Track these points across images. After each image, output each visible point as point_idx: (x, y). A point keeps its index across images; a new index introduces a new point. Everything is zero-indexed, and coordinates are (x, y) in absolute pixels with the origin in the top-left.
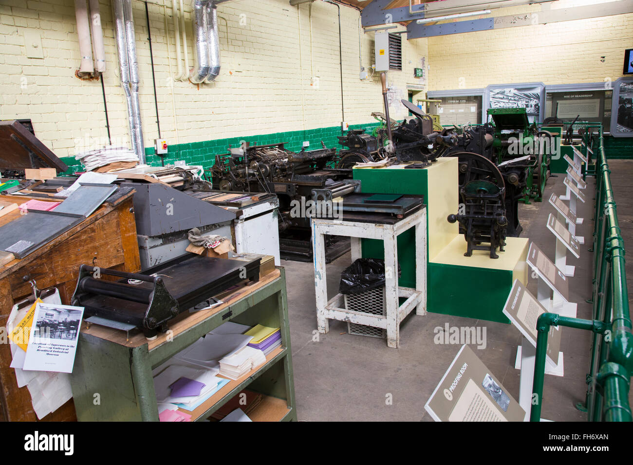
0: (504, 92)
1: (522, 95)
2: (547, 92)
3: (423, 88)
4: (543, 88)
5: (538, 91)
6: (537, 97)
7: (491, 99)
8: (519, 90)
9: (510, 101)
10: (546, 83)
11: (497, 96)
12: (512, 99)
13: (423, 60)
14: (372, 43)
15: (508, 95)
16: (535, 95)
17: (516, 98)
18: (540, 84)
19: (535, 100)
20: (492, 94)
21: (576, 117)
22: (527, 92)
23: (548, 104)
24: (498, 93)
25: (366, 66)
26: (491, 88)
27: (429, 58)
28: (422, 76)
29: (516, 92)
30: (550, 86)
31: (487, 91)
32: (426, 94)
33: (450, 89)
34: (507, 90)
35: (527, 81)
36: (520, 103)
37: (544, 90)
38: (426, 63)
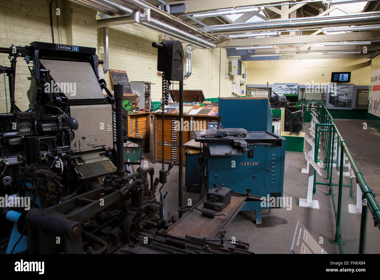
0: (281, 87)
1: (289, 89)
2: (300, 88)
3: (245, 83)
4: (298, 86)
5: (296, 87)
6: (296, 90)
7: (275, 90)
8: (288, 86)
9: (284, 91)
10: (299, 84)
11: (278, 88)
12: (285, 90)
13: (246, 70)
14: (230, 63)
15: (283, 88)
16: (295, 89)
17: (286, 90)
18: (297, 84)
19: (295, 91)
20: (276, 87)
21: (313, 99)
22: (291, 87)
23: (300, 93)
24: (278, 87)
25: (227, 73)
26: (276, 84)
27: (248, 69)
28: (245, 77)
29: (286, 87)
30: (301, 85)
31: (273, 86)
32: (246, 85)
33: (257, 84)
34: (282, 86)
35: (291, 82)
36: (288, 92)
37: (299, 87)
38: (247, 72)
